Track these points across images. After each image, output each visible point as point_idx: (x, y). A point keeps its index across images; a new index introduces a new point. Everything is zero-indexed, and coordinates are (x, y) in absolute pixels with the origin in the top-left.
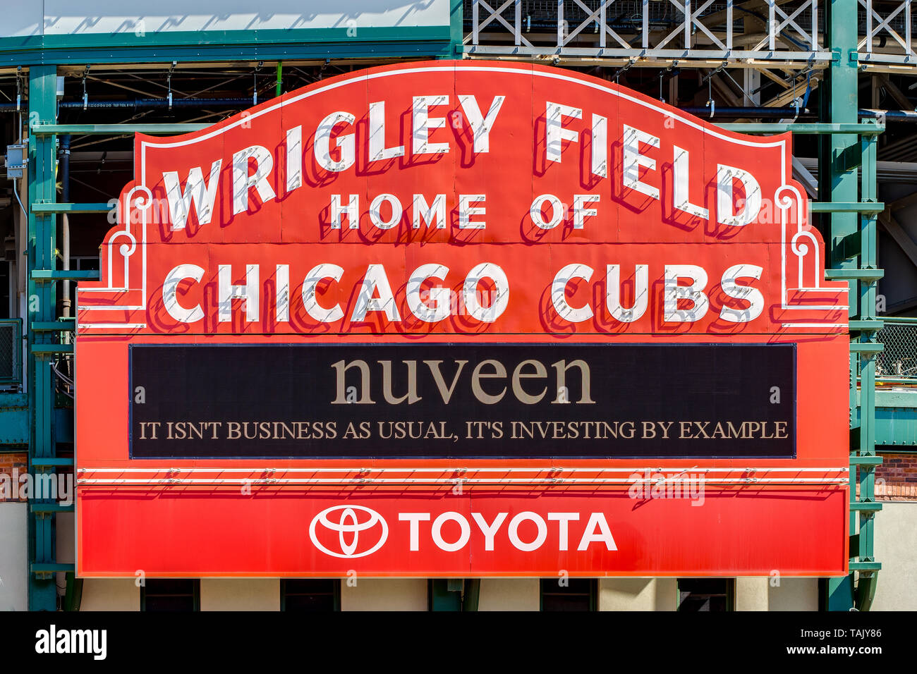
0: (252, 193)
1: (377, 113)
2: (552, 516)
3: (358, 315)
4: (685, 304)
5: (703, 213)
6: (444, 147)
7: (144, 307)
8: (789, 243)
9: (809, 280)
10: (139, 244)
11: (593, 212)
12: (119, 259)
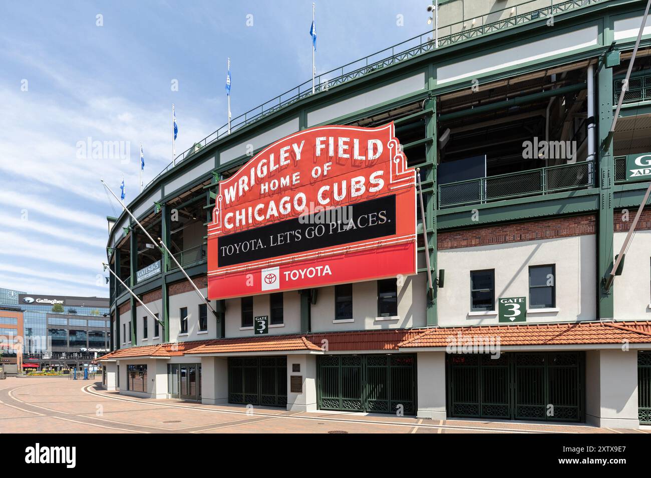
0: (243, 189)
1: (272, 157)
2: (317, 268)
3: (268, 217)
4: (358, 190)
5: (364, 158)
6: (289, 161)
7: (221, 226)
8: (393, 160)
9: (400, 171)
10: (220, 210)
11: (330, 168)
12: (216, 215)
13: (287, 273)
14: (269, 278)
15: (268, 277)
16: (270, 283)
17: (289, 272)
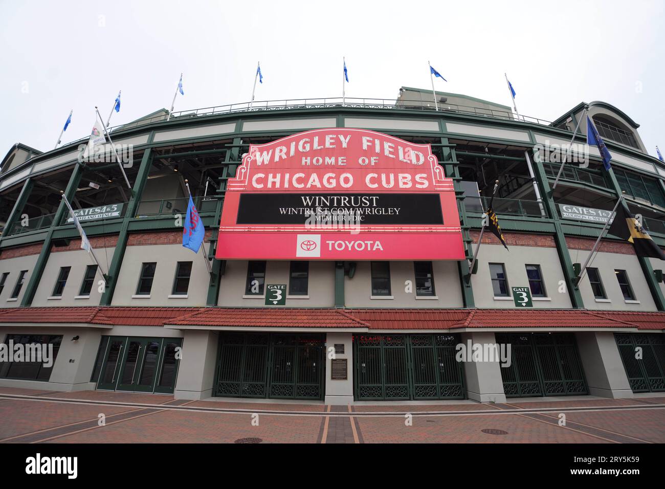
0: (280, 157)
1: (316, 139)
2: (366, 242)
3: (309, 186)
4: (405, 183)
5: (408, 161)
6: (334, 146)
7: (246, 184)
8: (433, 169)
9: (441, 178)
10: (247, 169)
11: (377, 161)
12: (241, 173)
13: (330, 243)
14: (307, 245)
15: (306, 243)
16: (308, 249)
17: (333, 242)
